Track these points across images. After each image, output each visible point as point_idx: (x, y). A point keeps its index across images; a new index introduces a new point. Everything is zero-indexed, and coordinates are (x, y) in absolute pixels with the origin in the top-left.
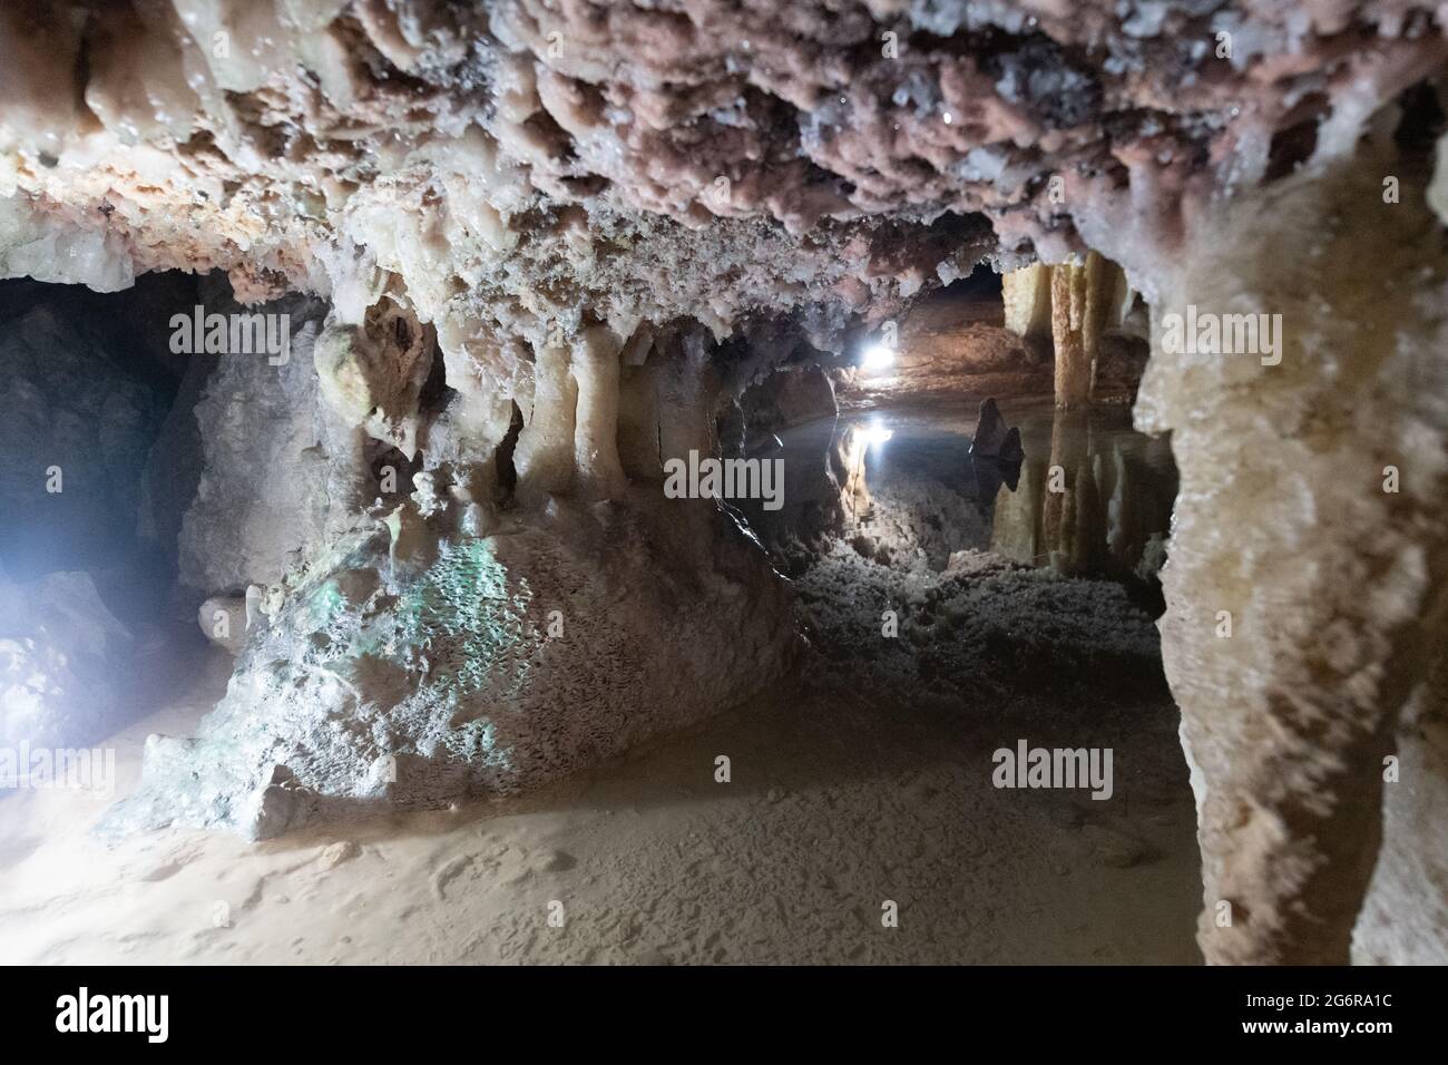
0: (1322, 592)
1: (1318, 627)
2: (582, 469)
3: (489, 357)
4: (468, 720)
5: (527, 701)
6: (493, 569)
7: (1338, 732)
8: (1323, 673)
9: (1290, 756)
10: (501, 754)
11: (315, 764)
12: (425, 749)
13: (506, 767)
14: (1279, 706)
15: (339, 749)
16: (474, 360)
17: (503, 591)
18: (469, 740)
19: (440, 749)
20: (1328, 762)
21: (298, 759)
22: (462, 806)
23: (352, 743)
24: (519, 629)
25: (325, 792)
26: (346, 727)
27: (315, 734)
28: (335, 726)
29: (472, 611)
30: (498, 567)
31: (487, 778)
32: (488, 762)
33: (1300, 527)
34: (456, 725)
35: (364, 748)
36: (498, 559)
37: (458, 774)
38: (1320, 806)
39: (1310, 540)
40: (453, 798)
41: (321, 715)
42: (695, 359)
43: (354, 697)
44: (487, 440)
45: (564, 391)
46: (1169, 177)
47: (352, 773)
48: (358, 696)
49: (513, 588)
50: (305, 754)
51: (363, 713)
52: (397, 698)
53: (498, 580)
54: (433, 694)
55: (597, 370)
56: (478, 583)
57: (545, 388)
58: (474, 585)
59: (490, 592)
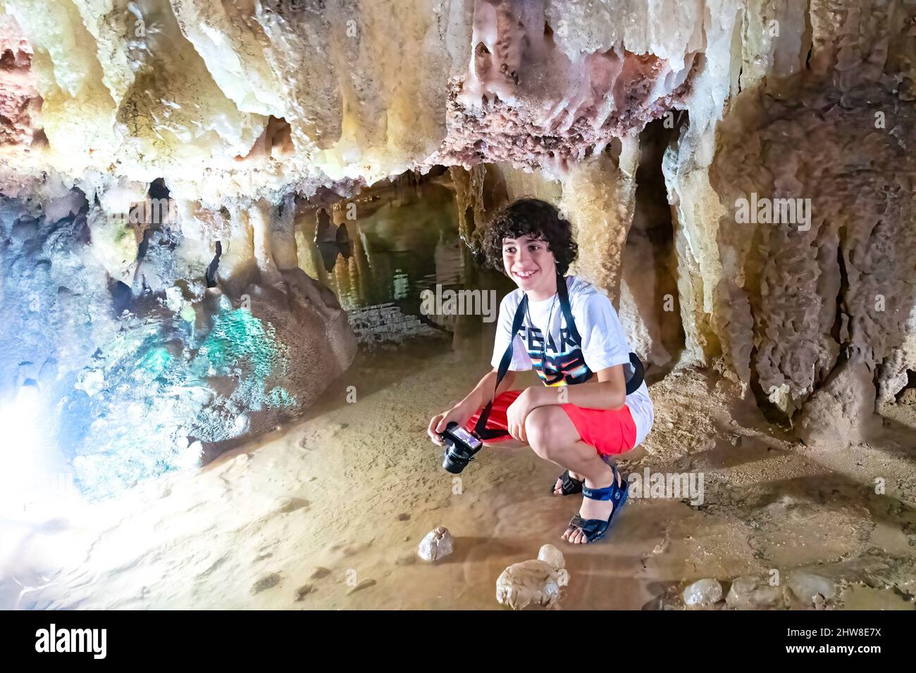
0: (610, 240)
1: (609, 247)
2: (262, 269)
3: (209, 221)
4: (271, 389)
5: (290, 375)
6: (253, 322)
7: (614, 268)
8: (611, 256)
9: (607, 276)
10: (292, 399)
11: (205, 431)
12: (256, 407)
13: (295, 404)
14: (604, 266)
15: (214, 420)
16: (203, 223)
17: (261, 330)
18: (275, 397)
19: (264, 405)
20: (613, 274)
21: (196, 431)
22: (282, 426)
23: (220, 415)
24: (275, 346)
25: (216, 440)
26: (214, 409)
27: (199, 417)
28: (208, 410)
29: (248, 343)
30: (256, 320)
31: (287, 412)
32: (286, 404)
33: (605, 227)
34: (267, 392)
35: (226, 416)
36: (254, 316)
37: (274, 414)
38: (613, 285)
39: (607, 229)
40: (276, 424)
41: (198, 408)
42: (291, 208)
43: (212, 395)
44: (203, 264)
45: (248, 232)
46: (563, 156)
47: (225, 429)
48: (215, 393)
49: (266, 328)
50: (197, 428)
51: (218, 402)
52: (231, 390)
53: (258, 326)
54: (249, 384)
55: (264, 219)
56: (247, 330)
57: (237, 231)
58: (244, 331)
59: (255, 332)
